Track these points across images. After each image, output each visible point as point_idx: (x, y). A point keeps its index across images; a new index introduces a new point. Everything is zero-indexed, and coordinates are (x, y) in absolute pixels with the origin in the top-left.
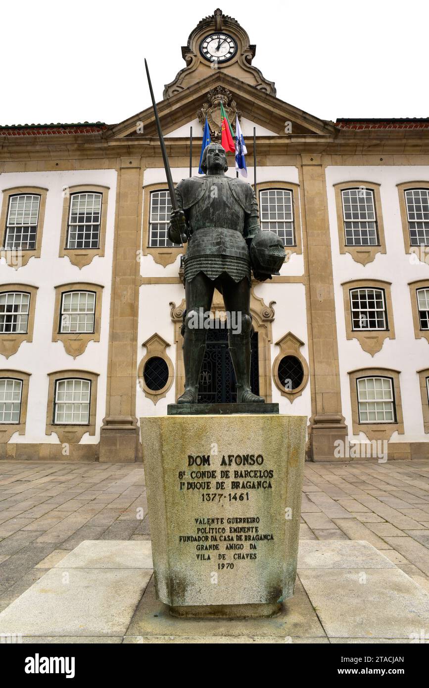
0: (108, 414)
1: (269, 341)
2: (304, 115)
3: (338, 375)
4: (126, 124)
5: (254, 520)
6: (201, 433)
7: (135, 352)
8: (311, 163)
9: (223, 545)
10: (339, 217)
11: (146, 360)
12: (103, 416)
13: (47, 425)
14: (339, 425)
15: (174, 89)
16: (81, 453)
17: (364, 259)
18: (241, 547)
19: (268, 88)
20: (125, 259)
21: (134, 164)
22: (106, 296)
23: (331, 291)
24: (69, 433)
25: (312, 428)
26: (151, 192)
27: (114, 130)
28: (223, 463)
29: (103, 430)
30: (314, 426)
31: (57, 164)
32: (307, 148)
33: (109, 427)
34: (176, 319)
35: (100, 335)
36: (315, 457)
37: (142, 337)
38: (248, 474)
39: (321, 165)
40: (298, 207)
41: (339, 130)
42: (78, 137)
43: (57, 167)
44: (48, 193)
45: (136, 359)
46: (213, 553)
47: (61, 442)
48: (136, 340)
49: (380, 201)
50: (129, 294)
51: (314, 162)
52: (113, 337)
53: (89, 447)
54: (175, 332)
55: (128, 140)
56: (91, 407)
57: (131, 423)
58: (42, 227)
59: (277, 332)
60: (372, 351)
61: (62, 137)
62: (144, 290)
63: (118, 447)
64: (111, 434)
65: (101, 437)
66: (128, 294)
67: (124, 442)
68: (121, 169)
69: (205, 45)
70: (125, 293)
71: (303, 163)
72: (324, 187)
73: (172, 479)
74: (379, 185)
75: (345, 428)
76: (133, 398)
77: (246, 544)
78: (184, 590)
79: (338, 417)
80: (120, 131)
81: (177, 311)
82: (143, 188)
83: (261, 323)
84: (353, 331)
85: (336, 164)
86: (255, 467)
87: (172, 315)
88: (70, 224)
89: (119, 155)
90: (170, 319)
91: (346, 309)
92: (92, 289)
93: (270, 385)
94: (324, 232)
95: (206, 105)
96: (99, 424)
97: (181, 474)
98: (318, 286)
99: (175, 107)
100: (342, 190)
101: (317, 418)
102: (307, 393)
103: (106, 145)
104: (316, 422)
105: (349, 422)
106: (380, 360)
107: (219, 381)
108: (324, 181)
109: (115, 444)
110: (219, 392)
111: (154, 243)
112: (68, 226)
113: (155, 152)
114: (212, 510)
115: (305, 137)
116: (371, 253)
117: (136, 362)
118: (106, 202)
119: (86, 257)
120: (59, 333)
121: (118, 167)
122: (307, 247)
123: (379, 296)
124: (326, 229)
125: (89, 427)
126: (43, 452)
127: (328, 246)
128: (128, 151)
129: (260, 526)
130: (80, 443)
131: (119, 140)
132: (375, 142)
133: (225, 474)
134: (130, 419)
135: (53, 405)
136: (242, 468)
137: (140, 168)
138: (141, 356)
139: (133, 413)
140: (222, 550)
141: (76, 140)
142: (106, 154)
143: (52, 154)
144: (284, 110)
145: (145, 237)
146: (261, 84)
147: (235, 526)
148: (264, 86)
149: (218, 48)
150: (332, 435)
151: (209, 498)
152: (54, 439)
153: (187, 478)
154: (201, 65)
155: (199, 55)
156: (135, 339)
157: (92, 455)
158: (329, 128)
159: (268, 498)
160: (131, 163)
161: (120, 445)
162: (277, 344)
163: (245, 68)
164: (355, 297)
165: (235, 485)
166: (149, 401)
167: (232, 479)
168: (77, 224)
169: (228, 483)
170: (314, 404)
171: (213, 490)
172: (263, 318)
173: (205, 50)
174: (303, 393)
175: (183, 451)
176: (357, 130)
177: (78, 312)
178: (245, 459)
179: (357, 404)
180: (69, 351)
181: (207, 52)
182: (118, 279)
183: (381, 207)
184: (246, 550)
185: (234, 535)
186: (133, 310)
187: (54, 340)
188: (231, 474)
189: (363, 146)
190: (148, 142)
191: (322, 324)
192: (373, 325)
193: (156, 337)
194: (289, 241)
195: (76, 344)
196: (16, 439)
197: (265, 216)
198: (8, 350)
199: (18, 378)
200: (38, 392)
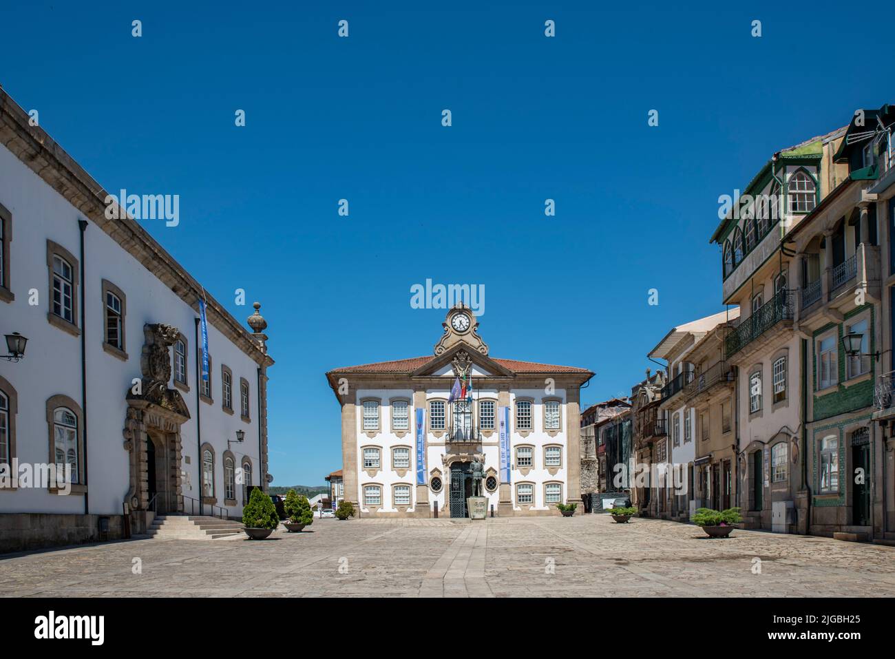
0: (417, 499)
3: (510, 484)
7: (427, 475)
8: (503, 390)
10: (515, 415)
11: (432, 479)
12: (416, 501)
13: (392, 505)
14: (509, 504)
15: (440, 348)
16: (407, 515)
17: (524, 435)
19: (485, 348)
21: (422, 387)
22: (413, 451)
23: (509, 449)
24: (402, 507)
26: (430, 403)
27: (414, 373)
29: (416, 506)
30: (500, 504)
31: (385, 387)
33: (418, 505)
34: (444, 461)
35: (412, 468)
36: (500, 515)
37: (430, 469)
39: (508, 389)
40: (497, 410)
41: (516, 376)
42: (396, 375)
44: (381, 400)
45: (428, 478)
47: (399, 511)
48: (428, 470)
49: (534, 407)
51: (505, 390)
53: (411, 513)
54: (444, 467)
55: (420, 378)
56: (410, 497)
57: (427, 504)
58: (381, 418)
59: (487, 467)
60: (525, 475)
61: (389, 375)
62: (430, 449)
63: (423, 512)
64: (420, 508)
65: (416, 510)
67: (426, 511)
68: (416, 389)
69: (454, 320)
72: (509, 400)
74: (534, 399)
75: (512, 505)
76: (427, 494)
79: (509, 501)
80: (416, 373)
81: (444, 458)
82: (427, 400)
84: (517, 466)
85: (515, 388)
87: (442, 460)
88: (393, 417)
89: (415, 383)
91: (515, 457)
92: (405, 448)
95: (455, 358)
96: (414, 504)
99: (441, 360)
100: (517, 402)
102: (498, 491)
103: (409, 379)
104: (501, 502)
105: (513, 503)
106: (527, 478)
108: (509, 397)
109: (421, 511)
111: (433, 426)
113: (431, 382)
115: (501, 378)
116: (528, 432)
117: (428, 480)
118: (410, 407)
119: (403, 433)
120: (394, 467)
121: (414, 388)
123: (529, 451)
124: (509, 421)
125: (410, 505)
126: (392, 515)
127: (509, 429)
128: (419, 382)
130: (406, 512)
131: (416, 378)
132: (533, 379)
134: (427, 502)
135: (394, 497)
137: (425, 389)
138: (430, 477)
139: (428, 500)
141: (395, 377)
142: (408, 382)
143: (382, 381)
144: (492, 363)
145: (428, 424)
146: (482, 345)
148: (483, 347)
149: (461, 322)
150: (507, 507)
152: (396, 510)
154: (452, 333)
155: (450, 326)
157: (411, 515)
160: (420, 387)
163: (474, 336)
164: (519, 451)
166: (434, 495)
168: (397, 417)
170: (500, 495)
173: (454, 324)
174: (496, 491)
176: (525, 375)
177: (401, 458)
179: (517, 496)
180: (399, 475)
181: (455, 325)
182: (418, 444)
183: (534, 410)
186: (425, 458)
187: (392, 470)
189: (528, 380)
192: (526, 463)
193: (436, 469)
194: (492, 426)
195: (402, 471)
196: (380, 510)
197: (482, 414)
198: (372, 475)
199: (377, 486)
200: (387, 492)
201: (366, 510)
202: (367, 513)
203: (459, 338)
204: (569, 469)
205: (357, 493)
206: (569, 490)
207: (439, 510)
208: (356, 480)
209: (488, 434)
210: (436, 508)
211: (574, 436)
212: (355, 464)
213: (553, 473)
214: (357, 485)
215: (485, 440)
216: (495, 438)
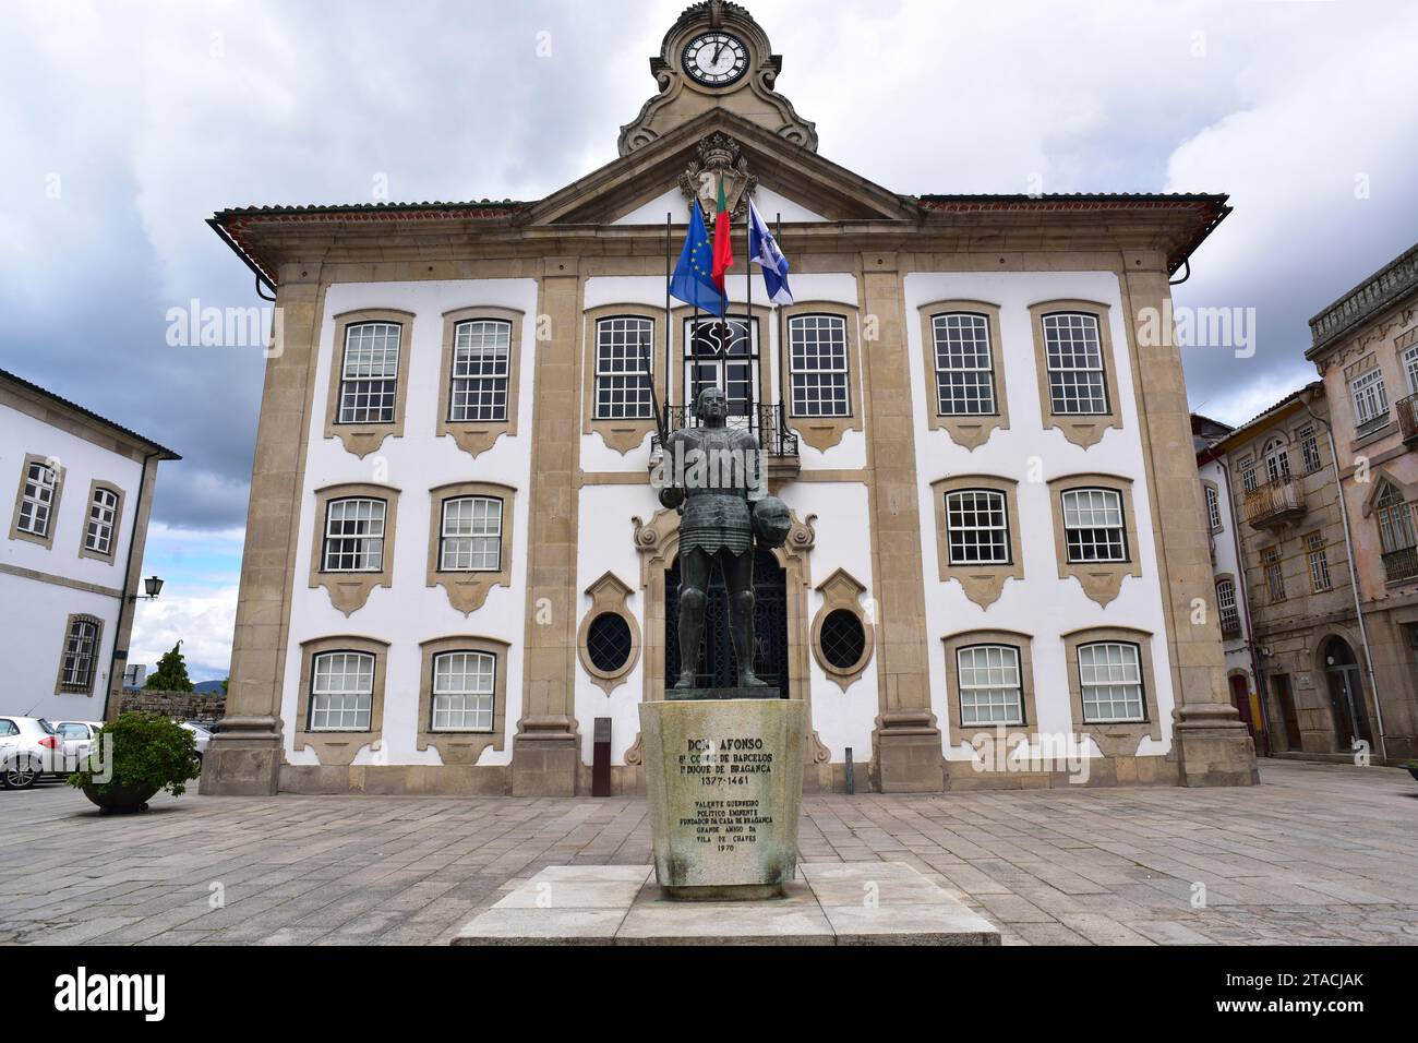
0: (526, 712)
1: (805, 584)
2: (866, 186)
3: (924, 642)
4: (553, 200)
5: (753, 803)
6: (700, 718)
7: (572, 604)
8: (878, 267)
9: (723, 828)
10: (927, 364)
11: (592, 619)
12: (518, 716)
13: (419, 733)
14: (924, 730)
15: (637, 135)
16: (479, 781)
17: (971, 439)
18: (740, 829)
19: (804, 134)
20: (553, 440)
21: (567, 271)
22: (521, 506)
23: (912, 496)
24: (458, 747)
25: (880, 735)
26: (598, 320)
27: (533, 212)
28: (723, 747)
29: (518, 741)
30: (883, 732)
31: (431, 269)
32: (871, 241)
33: (528, 735)
34: (643, 546)
35: (510, 575)
36: (885, 785)
37: (585, 579)
38: (747, 757)
39: (896, 272)
40: (856, 347)
41: (926, 213)
42: (470, 223)
43: (430, 273)
44: (415, 320)
45: (575, 616)
46: (713, 836)
47: (444, 762)
48: (575, 584)
49: (999, 335)
50: (561, 503)
51: (884, 267)
52: (535, 579)
53: (494, 770)
54: (642, 569)
55: (557, 229)
56: (496, 698)
57: (567, 728)
58: (405, 382)
59: (820, 568)
60: (984, 601)
61: (442, 224)
62: (588, 496)
63: (545, 769)
64: (534, 748)
65: (515, 753)
66: (559, 502)
67: (556, 762)
68: (544, 278)
69: (692, 53)
70: (554, 500)
71: (866, 269)
72: (902, 310)
73: (673, 763)
74: (998, 307)
75: (936, 734)
76: (569, 686)
77: (746, 827)
78: (685, 871)
79: (924, 716)
80: (544, 212)
81: (645, 532)
82: (584, 312)
83: (791, 553)
84: (950, 565)
85: (924, 269)
86: (755, 751)
87: (637, 540)
88: (454, 376)
89: (542, 254)
90: (633, 546)
91: (939, 527)
92: (495, 494)
93: (807, 659)
94: (901, 391)
95: (693, 165)
96: (511, 730)
97: (682, 758)
98: (891, 488)
99: (639, 170)
100: (932, 316)
101: (888, 717)
102: (870, 675)
103: (518, 237)
104: (887, 724)
105: (943, 724)
106: (999, 616)
107: (720, 653)
108: (901, 301)
109: (540, 765)
110: (719, 673)
111: (604, 411)
112: (452, 379)
113: (604, 249)
114: (712, 793)
115: (867, 224)
116: (984, 429)
117: (574, 622)
118: (520, 339)
119: (484, 436)
120: (439, 571)
121: (539, 274)
122: (871, 417)
123: (996, 504)
124: (904, 386)
125: (493, 735)
126: (414, 781)
127: (909, 416)
128: (558, 247)
129: (760, 809)
130: (477, 764)
131: (541, 229)
132: (989, 232)
133: (725, 758)
134: (564, 721)
135: (429, 698)
136: (741, 752)
137: (578, 277)
138: (584, 610)
139: (569, 711)
140: (722, 833)
141: (465, 229)
142: (518, 252)
143: (422, 251)
144: (831, 176)
145: (587, 400)
146: (791, 126)
147: (734, 809)
148: (796, 129)
149: (715, 60)
150: (914, 747)
151: (709, 781)
152: (432, 758)
153: (687, 762)
154: (685, 91)
155: (681, 72)
156: (571, 581)
157: (498, 784)
158: (910, 209)
159: (767, 782)
160: (561, 267)
161: (548, 768)
162: (820, 589)
163: (764, 97)
164: (955, 505)
165: (734, 769)
166: (597, 691)
167: (731, 763)
168: (468, 376)
169: (728, 767)
170: (883, 692)
171: (713, 774)
172: (795, 545)
173: (692, 64)
174: (864, 674)
175: (683, 736)
176: (958, 212)
177: (472, 535)
178: (745, 743)
179: (957, 692)
180: (456, 603)
181: (696, 67)
182: (541, 477)
183: (1000, 347)
184: (746, 832)
185: (734, 818)
186: (568, 530)
187: (431, 584)
188: (731, 758)
189: (970, 238)
190: (592, 233)
191: (896, 554)
192: (985, 554)
193: (609, 579)
194: (841, 408)
195: (468, 592)
196: (365, 758)
197: (799, 364)
198: (348, 602)
199: (367, 652)
200: (403, 674)
201: (308, 758)
202: (309, 771)
203: (706, 105)
204: (1166, 578)
205: (277, 682)
206: (1177, 669)
207: (618, 758)
208: (283, 626)
209: (826, 438)
210: (603, 749)
211: (1173, 444)
212: (288, 560)
213: (1103, 594)
214: (280, 648)
215: (810, 458)
216: (851, 450)
